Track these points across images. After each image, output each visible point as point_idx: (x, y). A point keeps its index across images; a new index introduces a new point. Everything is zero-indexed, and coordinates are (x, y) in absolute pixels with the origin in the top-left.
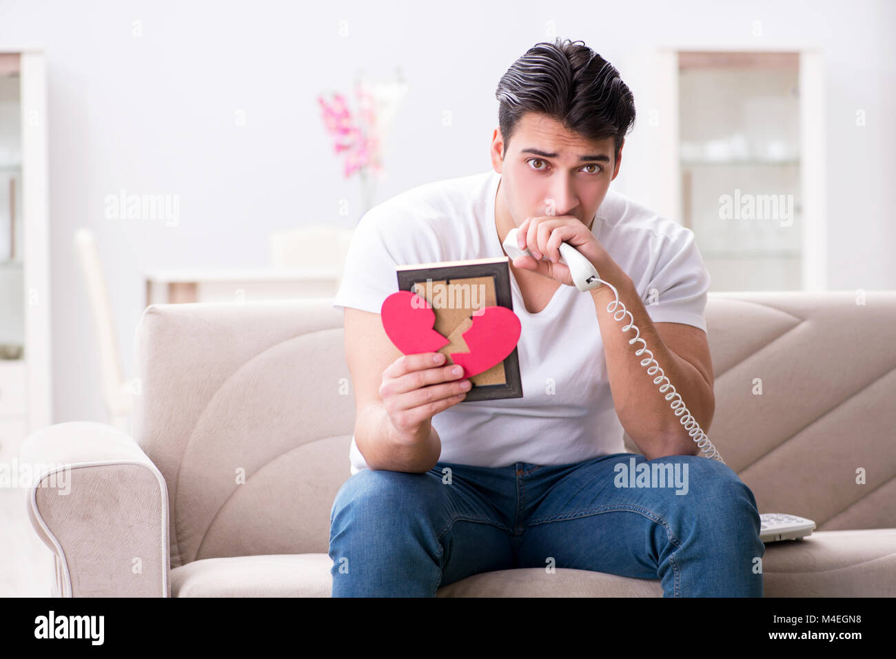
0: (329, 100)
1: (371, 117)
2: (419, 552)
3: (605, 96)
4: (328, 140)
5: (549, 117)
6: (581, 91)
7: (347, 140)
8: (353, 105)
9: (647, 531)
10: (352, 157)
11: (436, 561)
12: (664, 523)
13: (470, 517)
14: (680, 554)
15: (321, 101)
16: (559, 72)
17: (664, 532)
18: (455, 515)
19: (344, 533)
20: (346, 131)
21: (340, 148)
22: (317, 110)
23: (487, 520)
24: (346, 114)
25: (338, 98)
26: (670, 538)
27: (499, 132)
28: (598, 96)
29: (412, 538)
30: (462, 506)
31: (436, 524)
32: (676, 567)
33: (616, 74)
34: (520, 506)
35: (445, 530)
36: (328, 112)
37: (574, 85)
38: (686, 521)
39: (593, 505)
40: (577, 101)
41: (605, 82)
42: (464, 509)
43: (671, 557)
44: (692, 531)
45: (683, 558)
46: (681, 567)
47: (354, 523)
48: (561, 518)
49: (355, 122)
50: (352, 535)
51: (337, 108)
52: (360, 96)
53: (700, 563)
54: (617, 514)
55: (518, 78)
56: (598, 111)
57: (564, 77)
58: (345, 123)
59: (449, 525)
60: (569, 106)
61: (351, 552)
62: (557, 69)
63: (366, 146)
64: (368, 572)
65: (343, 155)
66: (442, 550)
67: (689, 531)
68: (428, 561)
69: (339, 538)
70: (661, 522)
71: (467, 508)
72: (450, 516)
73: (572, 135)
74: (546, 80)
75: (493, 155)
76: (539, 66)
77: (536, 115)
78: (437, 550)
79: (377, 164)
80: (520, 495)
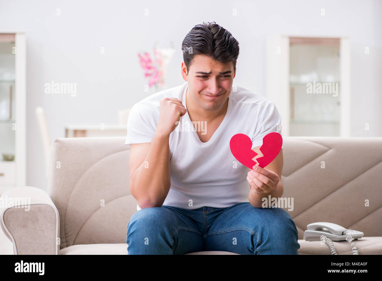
0: (143, 55)
1: (160, 62)
2: (164, 243)
3: (227, 45)
4: (142, 72)
5: (205, 55)
6: (217, 43)
7: (150, 72)
8: (152, 57)
9: (250, 238)
10: (152, 79)
11: (171, 247)
12: (256, 235)
13: (186, 229)
14: (261, 247)
15: (139, 55)
16: (207, 36)
17: (256, 238)
18: (180, 227)
19: (132, 233)
20: (149, 68)
21: (147, 75)
22: (137, 59)
23: (193, 230)
24: (150, 61)
25: (146, 54)
26: (258, 241)
27: (184, 64)
28: (225, 45)
29: (160, 236)
30: (182, 224)
31: (171, 232)
32: (260, 252)
33: (230, 35)
34: (205, 226)
35: (175, 233)
36: (142, 60)
37: (214, 41)
38: (264, 234)
39: (231, 227)
40: (216, 48)
41: (227, 38)
42: (183, 225)
43: (258, 248)
44: (267, 238)
45: (263, 249)
46: (262, 253)
47: (136, 229)
48: (219, 233)
49: (154, 64)
50: (135, 234)
51: (146, 58)
52: (155, 53)
53: (270, 251)
54: (240, 231)
55: (190, 41)
56: (225, 51)
57: (209, 38)
58: (149, 65)
59: (177, 231)
60: (213, 50)
61: (135, 242)
62: (206, 35)
63: (158, 74)
64: (141, 250)
65: (148, 79)
66: (174, 242)
67: (265, 238)
68: (167, 246)
69: (130, 235)
70: (255, 234)
71: (184, 225)
72: (177, 227)
73: (216, 63)
74: (202, 40)
75: (182, 74)
76: (198, 35)
77: (200, 55)
78: (171, 242)
79: (162, 82)
80: (205, 221)
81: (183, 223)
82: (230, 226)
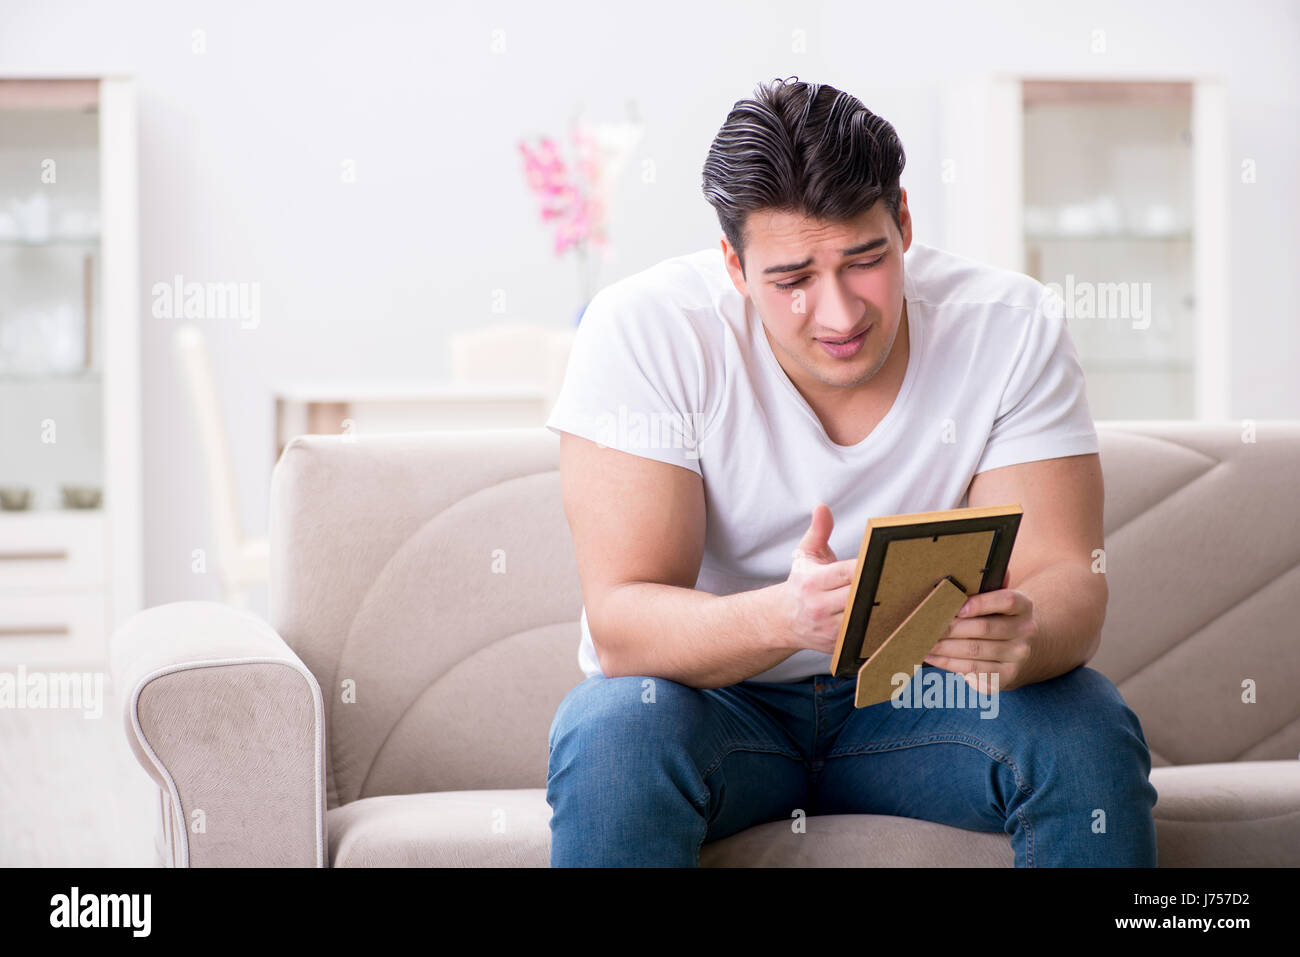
0: (534, 146)
1: (592, 170)
2: (678, 799)
4: (533, 203)
7: (559, 202)
8: (567, 153)
9: (986, 772)
10: (565, 227)
11: (699, 809)
13: (752, 745)
14: (1031, 806)
15: (523, 149)
17: (1010, 774)
18: (729, 744)
19: (568, 770)
20: (557, 190)
21: (549, 214)
22: (517, 162)
23: (774, 748)
24: (558, 166)
25: (547, 144)
26: (1019, 784)
29: (665, 778)
30: (739, 730)
31: (699, 759)
32: (1028, 824)
34: (819, 733)
35: (713, 765)
36: (533, 164)
38: (1039, 761)
39: (914, 735)
42: (742, 734)
43: (1019, 810)
44: (1049, 776)
45: (1036, 812)
46: (1033, 824)
47: (583, 756)
48: (870, 749)
49: (571, 177)
50: (580, 773)
51: (545, 158)
52: (577, 140)
53: (1060, 820)
54: (946, 746)
55: (723, 163)
58: (557, 179)
59: (717, 759)
61: (579, 797)
63: (585, 211)
65: (553, 227)
66: (708, 793)
67: (1045, 776)
68: (689, 810)
69: (562, 776)
70: (1006, 761)
71: (746, 733)
72: (719, 745)
74: (758, 159)
76: (744, 140)
78: (702, 796)
79: (601, 237)
80: (820, 718)
81: (740, 726)
82: (914, 727)
